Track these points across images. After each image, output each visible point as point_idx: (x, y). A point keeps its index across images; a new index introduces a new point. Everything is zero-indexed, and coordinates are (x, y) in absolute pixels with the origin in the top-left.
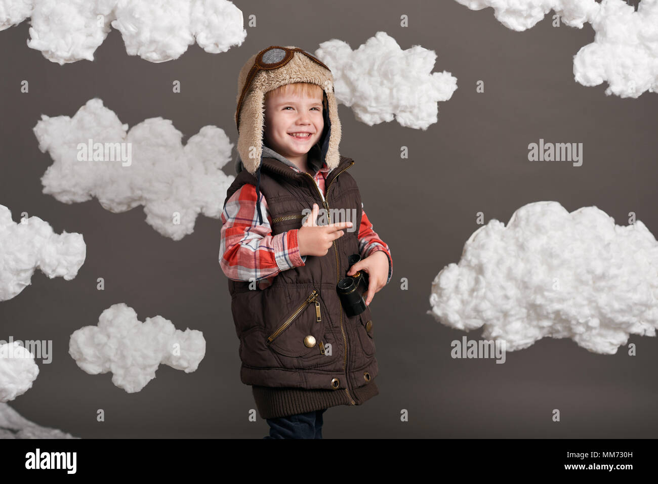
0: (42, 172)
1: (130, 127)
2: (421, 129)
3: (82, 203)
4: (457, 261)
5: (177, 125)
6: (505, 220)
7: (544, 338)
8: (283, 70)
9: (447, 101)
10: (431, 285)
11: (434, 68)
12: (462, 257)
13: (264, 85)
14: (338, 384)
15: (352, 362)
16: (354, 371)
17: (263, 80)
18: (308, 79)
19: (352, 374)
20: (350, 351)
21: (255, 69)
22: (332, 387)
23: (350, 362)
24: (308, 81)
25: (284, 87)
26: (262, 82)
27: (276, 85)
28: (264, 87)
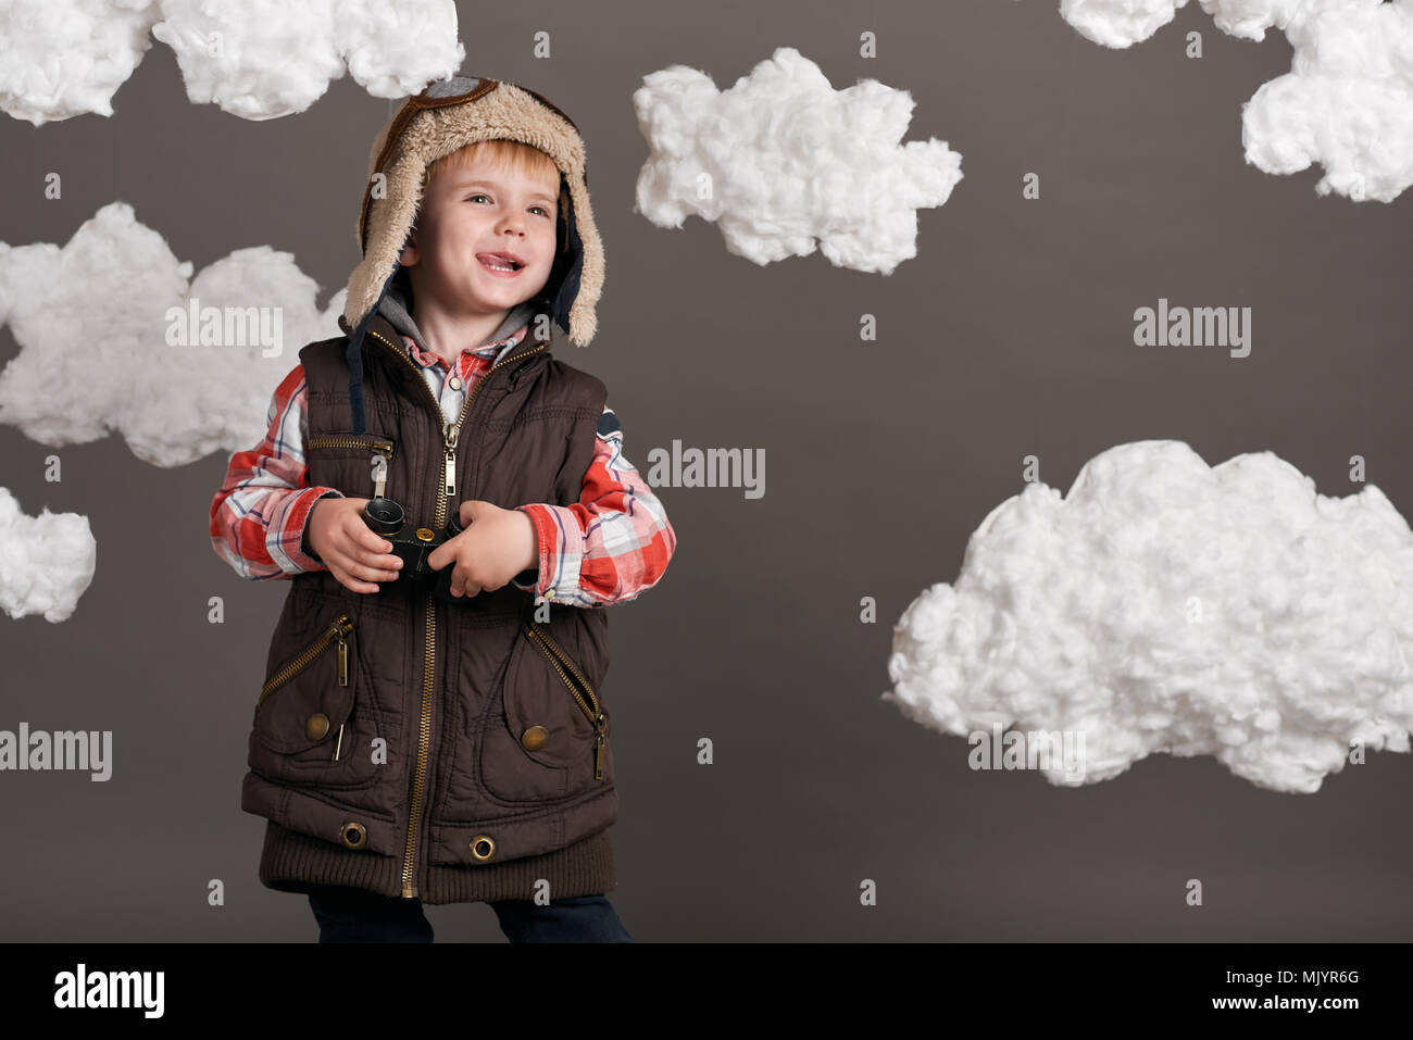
1: (197, 270)
3: (87, 444)
5: (305, 266)
6: (1062, 484)
7: (1152, 756)
9: (938, 207)
10: (891, 633)
11: (909, 131)
12: (963, 570)
13: (428, 144)
14: (359, 838)
15: (436, 799)
16: (443, 823)
17: (426, 131)
18: (527, 133)
19: (436, 831)
20: (437, 776)
21: (410, 110)
22: (342, 838)
23: (432, 800)
24: (526, 136)
25: (472, 148)
26: (424, 137)
27: (454, 143)
28: (428, 148)
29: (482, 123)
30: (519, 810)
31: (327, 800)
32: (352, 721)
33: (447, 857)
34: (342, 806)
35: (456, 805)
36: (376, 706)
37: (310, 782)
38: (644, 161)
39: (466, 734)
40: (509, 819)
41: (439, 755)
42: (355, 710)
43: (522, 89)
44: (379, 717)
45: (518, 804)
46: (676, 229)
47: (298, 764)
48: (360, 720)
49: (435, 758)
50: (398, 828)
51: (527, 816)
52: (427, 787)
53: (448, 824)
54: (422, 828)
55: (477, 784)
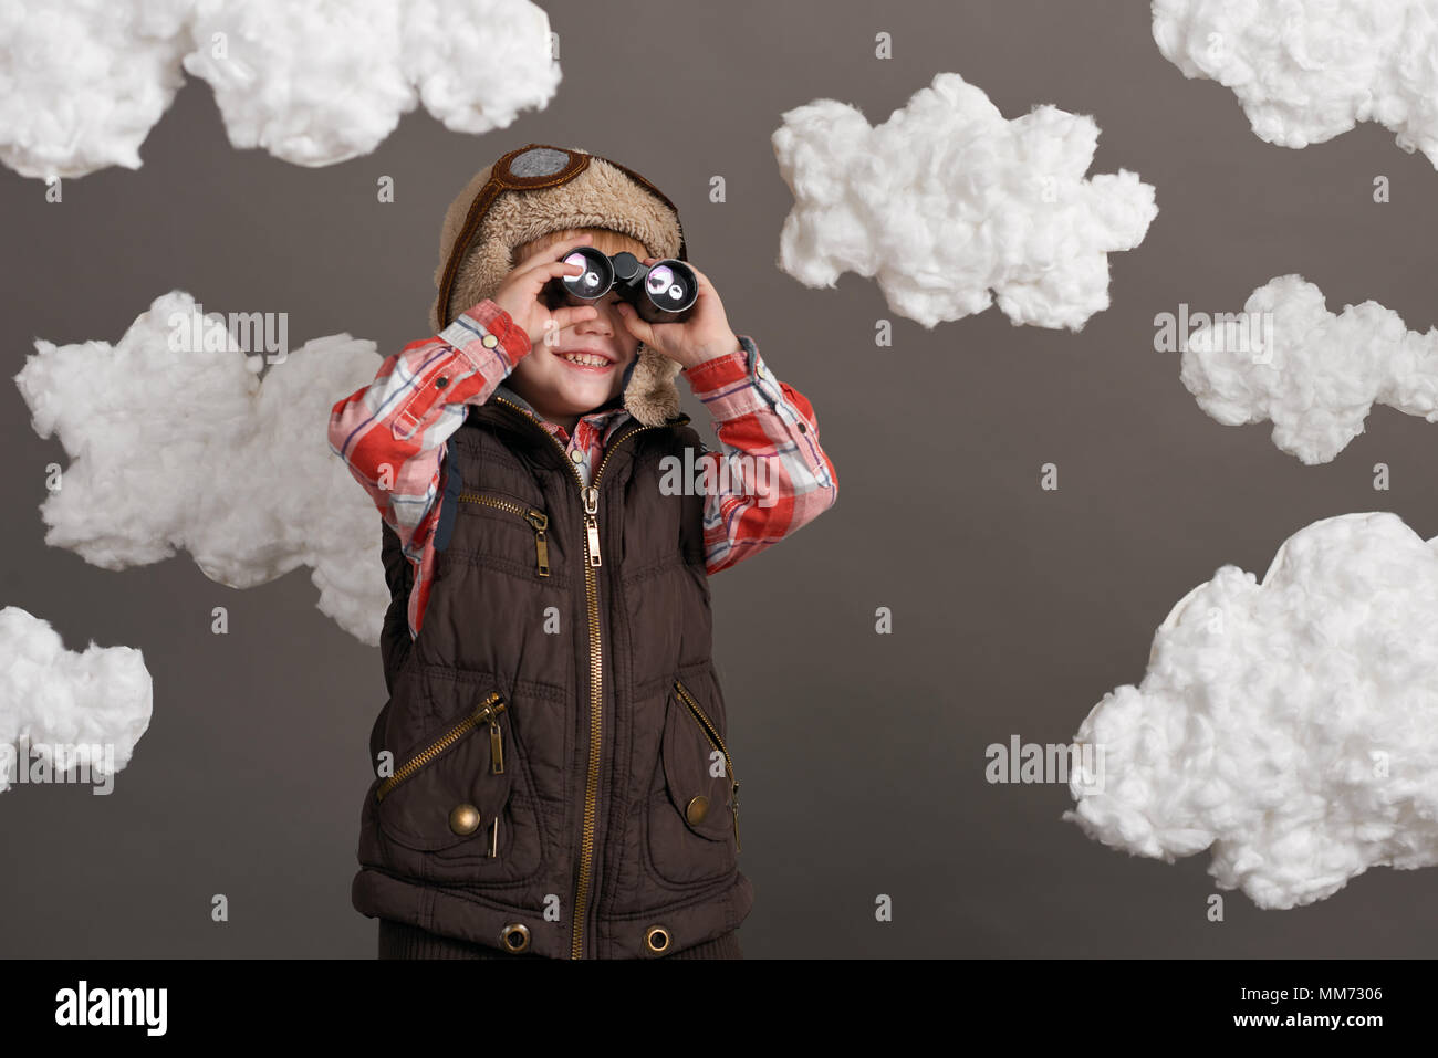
1: (267, 365)
2: (1067, 330)
3: (151, 566)
4: (1136, 677)
6: (1258, 566)
7: (1371, 871)
8: (561, 192)
9: (1132, 249)
11: (1093, 162)
12: (1149, 668)
13: (511, 228)
14: (522, 941)
15: (604, 893)
16: (613, 918)
17: (509, 214)
18: (621, 222)
19: (605, 927)
20: (605, 867)
21: (492, 189)
22: (504, 944)
23: (598, 895)
24: (619, 224)
25: (560, 234)
26: (507, 220)
27: (540, 226)
28: (510, 232)
29: (572, 209)
30: (690, 893)
31: (482, 900)
32: (508, 811)
34: (499, 906)
35: (625, 896)
36: (535, 794)
37: (461, 882)
38: (787, 213)
40: (680, 904)
41: (606, 844)
42: (511, 799)
43: (615, 166)
44: (538, 807)
45: (689, 885)
46: (828, 288)
47: (443, 862)
48: (517, 811)
49: (602, 847)
50: (563, 927)
52: (593, 880)
53: (618, 917)
54: (589, 925)
55: (646, 870)
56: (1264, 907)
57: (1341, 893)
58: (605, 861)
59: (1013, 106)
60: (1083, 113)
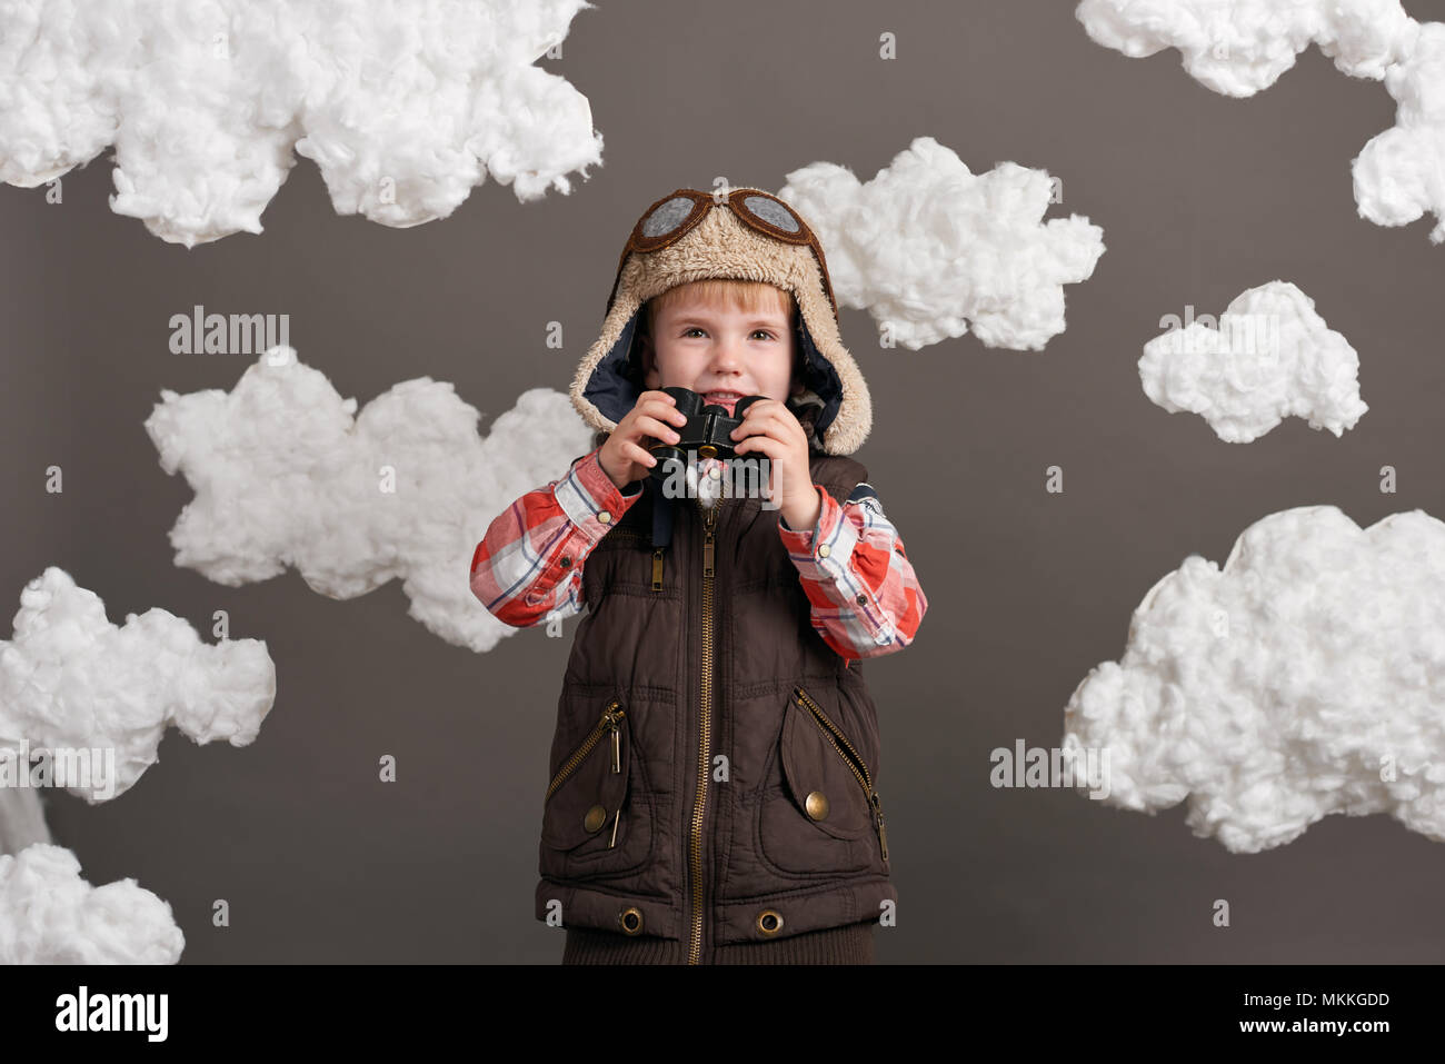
0: (170, 517)
1: (361, 405)
2: (1031, 350)
4: (1117, 654)
5: (465, 393)
6: (1219, 555)
7: (1327, 818)
9: (1083, 281)
10: (1062, 715)
11: (1049, 210)
12: (1127, 647)
14: (637, 923)
15: (717, 877)
16: (726, 902)
19: (720, 910)
22: (621, 926)
23: (712, 880)
30: (806, 883)
31: (605, 889)
32: (627, 806)
33: (731, 934)
34: (618, 892)
35: (737, 881)
36: (649, 788)
37: (590, 874)
39: (743, 806)
40: (795, 893)
41: (716, 833)
42: (629, 795)
44: (652, 800)
45: (804, 876)
47: (578, 859)
48: (635, 806)
51: (814, 889)
52: (705, 867)
53: (732, 902)
54: (706, 908)
55: (758, 857)
56: (1234, 851)
57: (1301, 838)
58: (715, 849)
59: (979, 164)
60: (1039, 167)
